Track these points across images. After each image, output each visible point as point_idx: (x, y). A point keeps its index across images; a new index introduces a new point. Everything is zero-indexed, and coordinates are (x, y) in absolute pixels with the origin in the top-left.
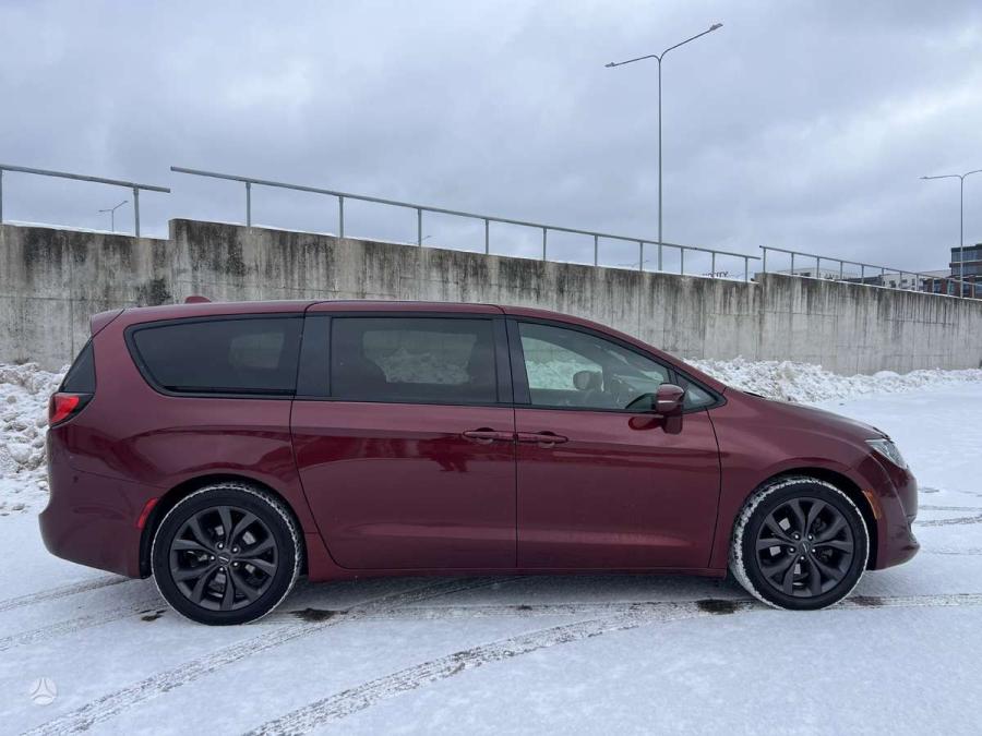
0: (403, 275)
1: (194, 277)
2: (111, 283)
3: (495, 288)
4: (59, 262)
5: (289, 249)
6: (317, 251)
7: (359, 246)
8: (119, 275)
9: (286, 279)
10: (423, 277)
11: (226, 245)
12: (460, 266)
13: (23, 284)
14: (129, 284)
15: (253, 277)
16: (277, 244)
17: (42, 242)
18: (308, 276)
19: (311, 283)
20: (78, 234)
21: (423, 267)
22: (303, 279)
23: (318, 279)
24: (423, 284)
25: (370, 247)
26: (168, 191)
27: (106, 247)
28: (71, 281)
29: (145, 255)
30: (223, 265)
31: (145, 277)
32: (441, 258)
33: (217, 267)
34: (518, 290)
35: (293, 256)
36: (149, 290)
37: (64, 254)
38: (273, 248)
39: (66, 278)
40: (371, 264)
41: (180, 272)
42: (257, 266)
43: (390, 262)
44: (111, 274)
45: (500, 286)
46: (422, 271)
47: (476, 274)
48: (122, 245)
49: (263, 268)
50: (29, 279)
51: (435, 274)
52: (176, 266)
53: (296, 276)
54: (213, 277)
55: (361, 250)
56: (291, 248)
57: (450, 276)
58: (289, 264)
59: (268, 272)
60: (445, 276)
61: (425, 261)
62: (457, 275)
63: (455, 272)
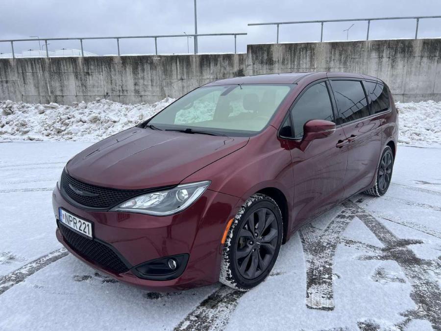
0: (353, 57)
1: (254, 67)
2: (225, 72)
3: (418, 59)
4: (210, 66)
5: (293, 51)
6: (307, 51)
7: (329, 45)
8: (228, 68)
9: (291, 64)
10: (366, 57)
11: (266, 53)
12: (392, 48)
13: (200, 74)
14: (231, 72)
15: (277, 65)
16: (288, 50)
17: (205, 60)
18: (301, 62)
19: (303, 64)
20: (215, 55)
21: (367, 51)
22: (299, 64)
23: (306, 63)
24: (365, 60)
25: (334, 45)
26: (246, 34)
27: (224, 59)
28: (213, 72)
29: (236, 60)
30: (265, 61)
31: (236, 69)
32: (379, 45)
33: (262, 63)
34: (436, 58)
35: (295, 54)
36: (237, 74)
37: (211, 63)
38: (286, 51)
39: (212, 71)
40: (335, 54)
41: (248, 65)
42: (278, 60)
43: (346, 51)
44: (225, 69)
45: (422, 57)
46: (366, 54)
47: (403, 51)
48: (228, 57)
49: (281, 60)
50: (201, 73)
51: (374, 55)
52: (247, 63)
53: (296, 63)
54: (261, 67)
55: (329, 47)
56: (294, 51)
57: (384, 55)
58: (292, 58)
59: (283, 63)
60: (381, 55)
61: (368, 48)
62: (390, 53)
63: (388, 52)
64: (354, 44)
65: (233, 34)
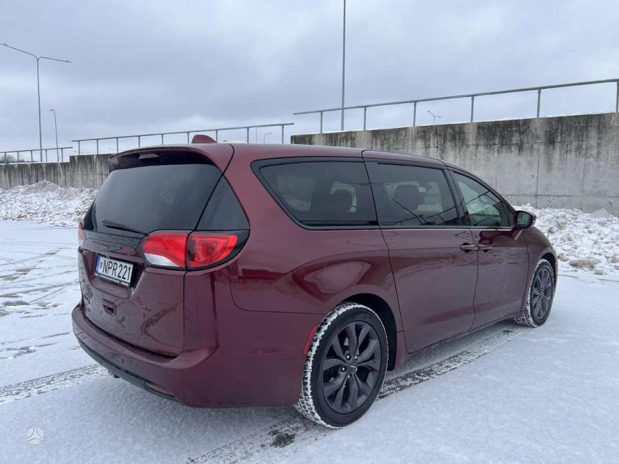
0: (396, 146)
3: (472, 148)
5: (334, 142)
6: (347, 141)
7: (369, 134)
10: (410, 147)
12: (440, 135)
16: (328, 139)
21: (411, 140)
26: (293, 124)
32: (424, 132)
34: (496, 147)
38: (327, 142)
40: (376, 144)
43: (388, 140)
45: (477, 145)
46: (410, 143)
47: (454, 138)
51: (420, 144)
55: (370, 136)
57: (431, 144)
60: (428, 144)
61: (412, 135)
62: (437, 142)
63: (436, 140)
64: (397, 132)
65: (280, 125)
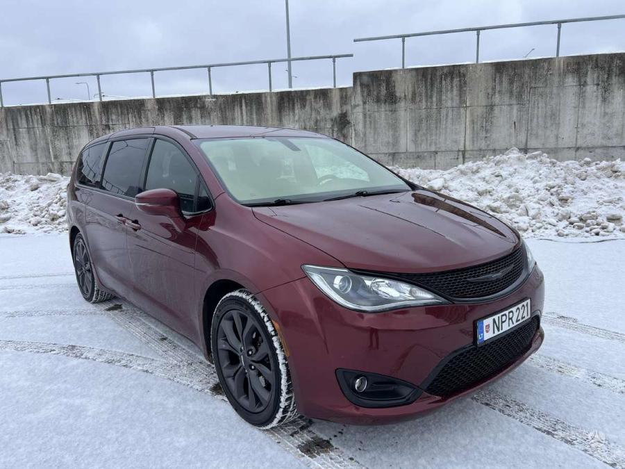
0: (533, 85)
1: (364, 108)
2: (318, 118)
4: (293, 109)
5: (429, 80)
6: (452, 79)
7: (490, 68)
8: (322, 112)
9: (426, 101)
10: (556, 84)
11: (384, 85)
12: (603, 68)
13: (278, 122)
14: (328, 117)
15: (402, 104)
16: (420, 78)
17: (286, 100)
18: (444, 97)
19: (446, 101)
20: (302, 92)
21: (557, 75)
22: (440, 100)
23: (452, 99)
24: (555, 91)
25: (499, 67)
26: (352, 56)
27: (315, 97)
28: (299, 118)
29: (336, 98)
30: (382, 98)
31: (336, 112)
32: (578, 64)
33: (378, 101)
35: (432, 85)
36: (338, 119)
37: (296, 105)
38: (417, 81)
39: (297, 118)
40: (501, 82)
41: (356, 106)
42: (405, 96)
43: (521, 76)
44: (318, 113)
46: (556, 79)
48: (323, 94)
49: (410, 96)
50: (280, 120)
51: (571, 81)
52: (353, 103)
53: (434, 99)
54: (376, 107)
55: (491, 70)
56: (431, 79)
57: (589, 80)
58: (429, 91)
59: (413, 100)
60: (582, 80)
61: (559, 69)
62: (598, 77)
63: (596, 75)
64: (535, 64)
65: (330, 57)
